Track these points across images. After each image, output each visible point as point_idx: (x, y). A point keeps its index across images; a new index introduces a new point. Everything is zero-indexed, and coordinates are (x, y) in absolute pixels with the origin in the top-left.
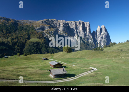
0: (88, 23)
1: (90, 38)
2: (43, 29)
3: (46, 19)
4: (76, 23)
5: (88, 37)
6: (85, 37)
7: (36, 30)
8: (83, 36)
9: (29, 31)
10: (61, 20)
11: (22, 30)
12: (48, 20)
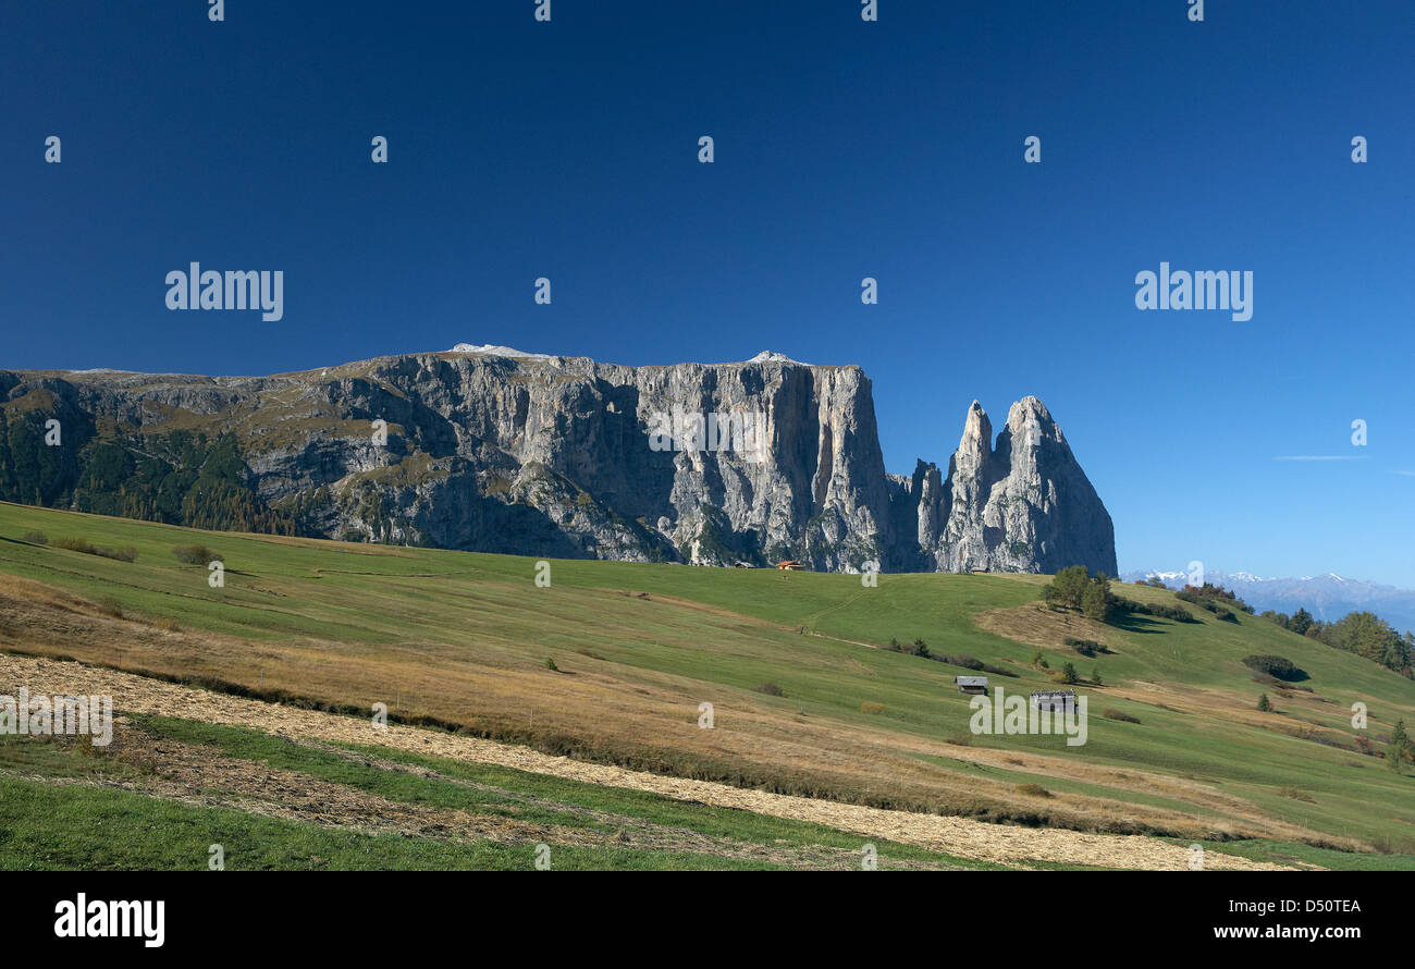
0: (846, 378)
1: (849, 541)
2: (326, 462)
3: (384, 361)
4: (710, 382)
5: (830, 535)
6: (794, 533)
7: (254, 480)
8: (775, 521)
9: (184, 488)
10: (554, 362)
11: (122, 478)
12: (408, 368)
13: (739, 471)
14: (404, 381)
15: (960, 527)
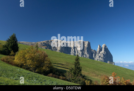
0: (87, 42)
3: (46, 41)
5: (85, 56)
6: (82, 56)
8: (80, 55)
12: (48, 41)
13: (77, 51)
14: (48, 43)
15: (97, 56)
